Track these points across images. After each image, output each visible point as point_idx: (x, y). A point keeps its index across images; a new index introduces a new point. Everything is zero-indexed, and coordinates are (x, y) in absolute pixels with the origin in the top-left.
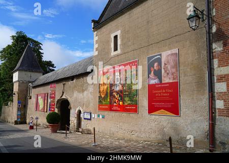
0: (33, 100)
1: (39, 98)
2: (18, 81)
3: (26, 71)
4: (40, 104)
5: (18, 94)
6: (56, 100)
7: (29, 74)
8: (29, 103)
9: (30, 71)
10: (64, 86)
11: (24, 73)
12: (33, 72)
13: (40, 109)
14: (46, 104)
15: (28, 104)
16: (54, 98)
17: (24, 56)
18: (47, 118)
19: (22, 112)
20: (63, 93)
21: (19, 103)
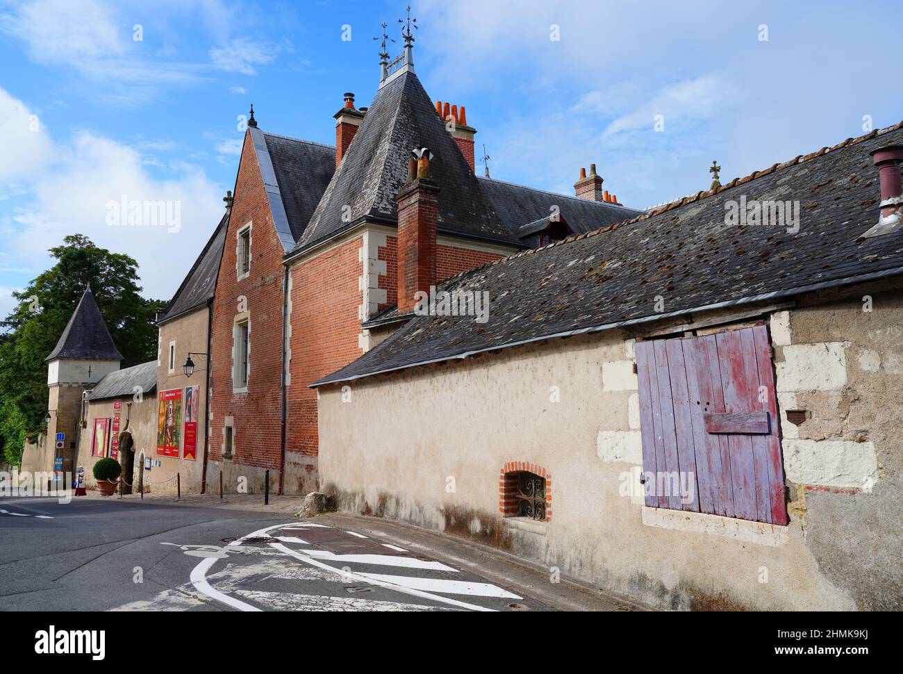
0: (90, 429)
1: (99, 426)
2: (59, 384)
3: (79, 359)
4: (99, 441)
5: (58, 415)
6: (120, 433)
7: (85, 365)
8: (82, 438)
9: (87, 359)
10: (129, 409)
11: (72, 364)
12: (94, 359)
13: (99, 452)
14: (106, 442)
15: (79, 439)
16: (116, 429)
17: (74, 322)
18: (94, 470)
19: (67, 460)
20: (128, 421)
21: (58, 437)
